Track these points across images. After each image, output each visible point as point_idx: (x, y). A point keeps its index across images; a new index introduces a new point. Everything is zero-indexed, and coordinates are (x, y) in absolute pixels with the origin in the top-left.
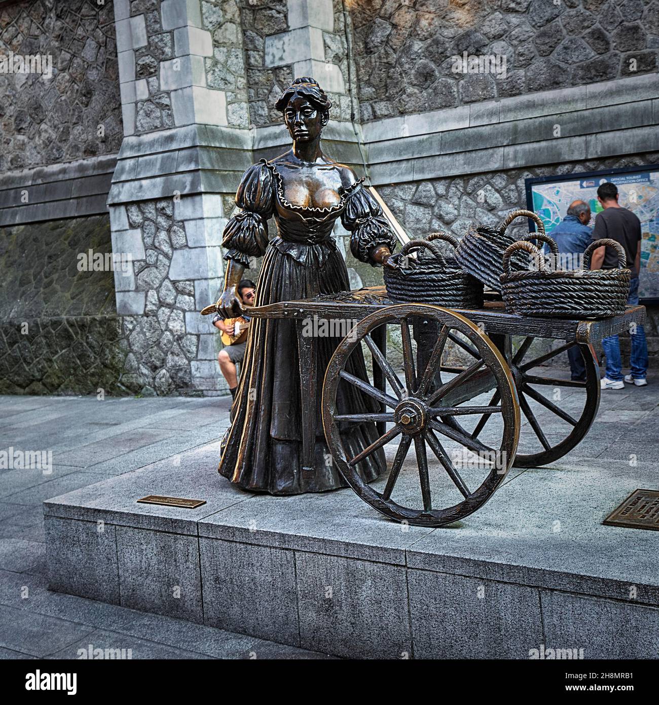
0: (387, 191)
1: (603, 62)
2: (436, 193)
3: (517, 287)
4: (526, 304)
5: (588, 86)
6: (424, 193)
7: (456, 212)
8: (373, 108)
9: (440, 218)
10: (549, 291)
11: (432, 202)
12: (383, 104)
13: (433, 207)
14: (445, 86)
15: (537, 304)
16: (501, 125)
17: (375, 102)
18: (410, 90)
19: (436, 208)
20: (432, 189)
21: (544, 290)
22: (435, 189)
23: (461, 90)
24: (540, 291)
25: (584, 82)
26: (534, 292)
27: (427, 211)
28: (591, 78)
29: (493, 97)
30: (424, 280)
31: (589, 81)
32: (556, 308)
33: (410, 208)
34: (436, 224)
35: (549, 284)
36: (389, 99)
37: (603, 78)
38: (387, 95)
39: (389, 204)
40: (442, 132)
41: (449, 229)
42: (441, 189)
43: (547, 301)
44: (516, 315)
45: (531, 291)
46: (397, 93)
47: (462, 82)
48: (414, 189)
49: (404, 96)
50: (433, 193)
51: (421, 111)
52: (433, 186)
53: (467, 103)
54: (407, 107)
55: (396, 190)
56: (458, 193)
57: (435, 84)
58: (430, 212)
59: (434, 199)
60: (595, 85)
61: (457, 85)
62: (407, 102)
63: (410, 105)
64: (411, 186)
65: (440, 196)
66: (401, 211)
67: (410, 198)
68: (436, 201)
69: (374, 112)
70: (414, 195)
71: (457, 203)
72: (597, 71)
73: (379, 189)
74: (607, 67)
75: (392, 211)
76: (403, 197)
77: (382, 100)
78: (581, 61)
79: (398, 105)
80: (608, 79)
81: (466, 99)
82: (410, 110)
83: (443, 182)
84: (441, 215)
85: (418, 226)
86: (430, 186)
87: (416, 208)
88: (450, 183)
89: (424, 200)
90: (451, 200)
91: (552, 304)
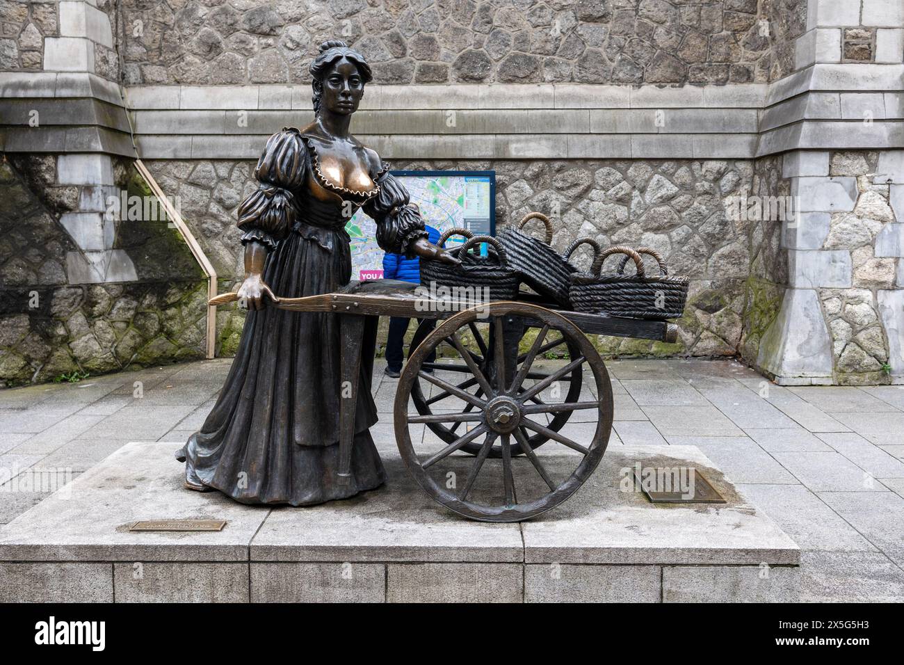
0: (158, 166)
1: (399, 66)
2: (217, 175)
3: (609, 289)
4: (618, 306)
5: (383, 87)
6: (204, 174)
7: (238, 197)
8: (141, 70)
9: (220, 201)
10: (644, 295)
11: (212, 184)
12: (156, 68)
13: (212, 189)
14: (232, 62)
15: (630, 306)
16: (293, 112)
17: (146, 65)
18: (189, 58)
19: (216, 191)
20: (213, 170)
21: (640, 293)
22: (216, 171)
23: (249, 69)
24: (636, 294)
25: (380, 82)
26: (630, 294)
27: (205, 193)
28: (387, 80)
29: (285, 82)
30: (485, 277)
31: (385, 82)
32: (649, 310)
33: (185, 188)
34: (214, 208)
35: (645, 288)
36: (162, 64)
37: (398, 82)
38: (161, 58)
39: (159, 182)
40: (226, 110)
41: (229, 215)
42: (223, 170)
43: (641, 303)
44: (603, 315)
45: (626, 293)
46: (174, 59)
47: (252, 60)
48: (191, 168)
49: (182, 64)
50: (214, 174)
51: (202, 84)
52: (214, 167)
53: (256, 83)
54: (185, 76)
55: (168, 167)
56: (243, 178)
57: (220, 57)
58: (209, 194)
59: (215, 181)
60: (390, 87)
61: (246, 62)
62: (186, 71)
63: (190, 75)
64: (187, 164)
65: (221, 179)
66: (174, 190)
67: (185, 177)
68: (217, 183)
69: (143, 76)
70: (190, 175)
71: (240, 187)
72: (393, 73)
73: (147, 163)
74: (403, 72)
75: (162, 189)
76: (178, 175)
77: (154, 64)
78: (378, 61)
79: (175, 72)
80: (403, 84)
81: (255, 79)
82: (189, 80)
83: (226, 164)
84: (221, 199)
85: (193, 208)
86: (209, 166)
87: (192, 189)
88: (234, 166)
89: (204, 182)
90: (234, 184)
91: (645, 306)
